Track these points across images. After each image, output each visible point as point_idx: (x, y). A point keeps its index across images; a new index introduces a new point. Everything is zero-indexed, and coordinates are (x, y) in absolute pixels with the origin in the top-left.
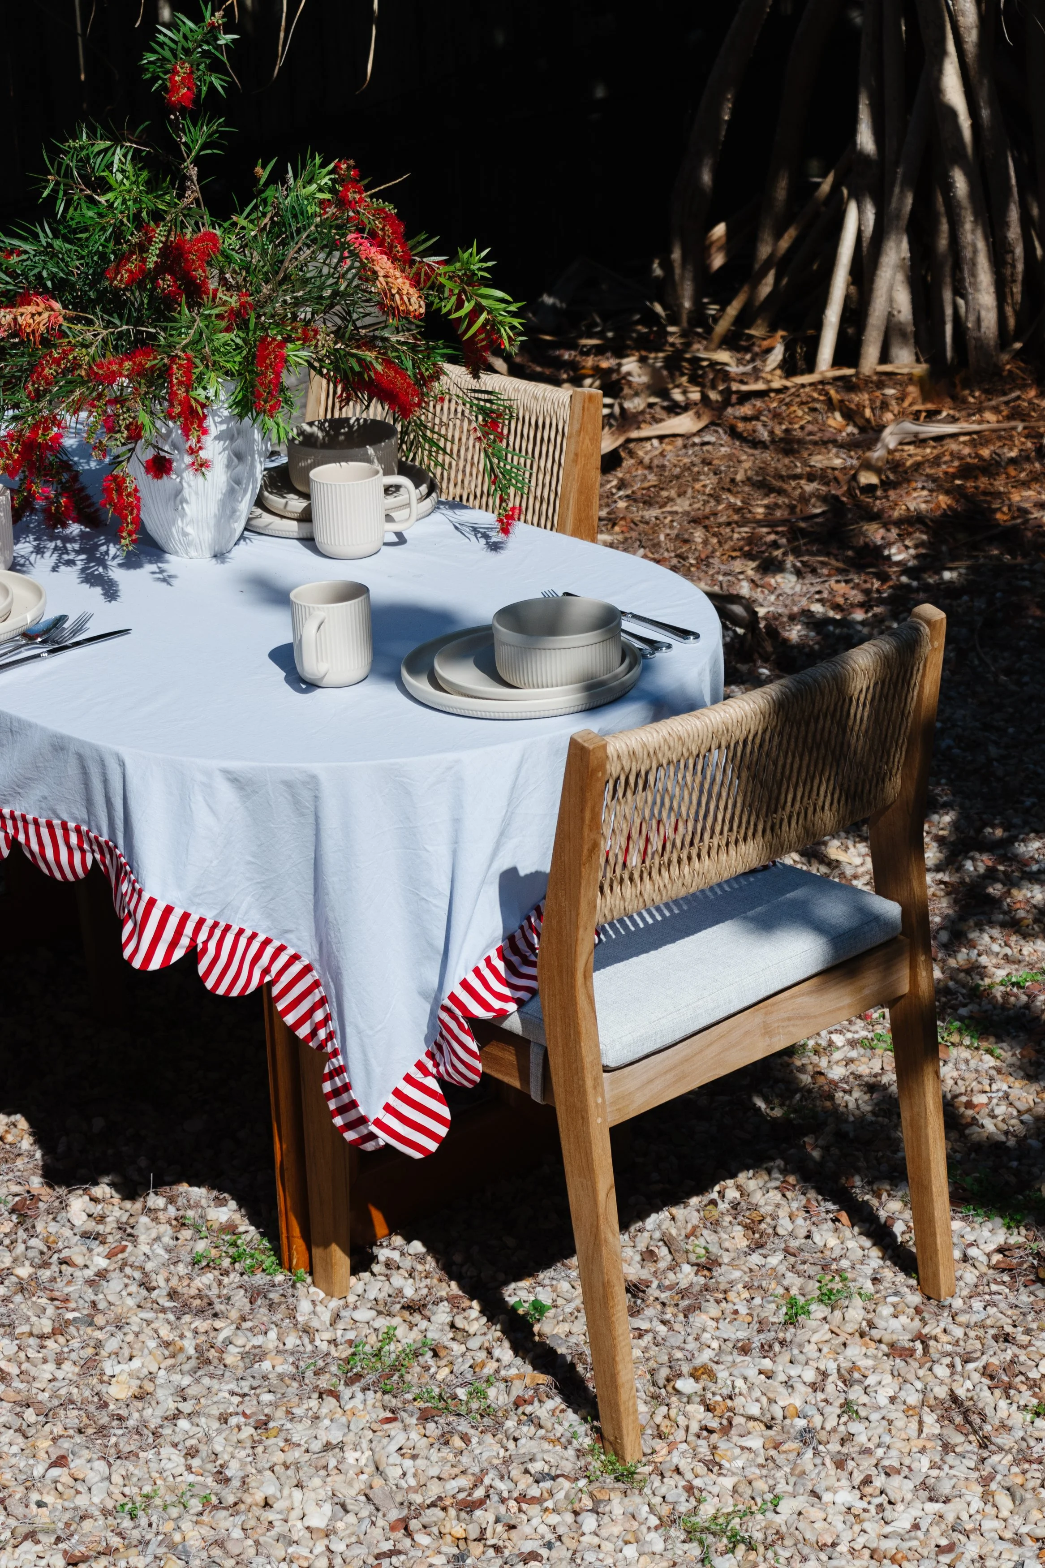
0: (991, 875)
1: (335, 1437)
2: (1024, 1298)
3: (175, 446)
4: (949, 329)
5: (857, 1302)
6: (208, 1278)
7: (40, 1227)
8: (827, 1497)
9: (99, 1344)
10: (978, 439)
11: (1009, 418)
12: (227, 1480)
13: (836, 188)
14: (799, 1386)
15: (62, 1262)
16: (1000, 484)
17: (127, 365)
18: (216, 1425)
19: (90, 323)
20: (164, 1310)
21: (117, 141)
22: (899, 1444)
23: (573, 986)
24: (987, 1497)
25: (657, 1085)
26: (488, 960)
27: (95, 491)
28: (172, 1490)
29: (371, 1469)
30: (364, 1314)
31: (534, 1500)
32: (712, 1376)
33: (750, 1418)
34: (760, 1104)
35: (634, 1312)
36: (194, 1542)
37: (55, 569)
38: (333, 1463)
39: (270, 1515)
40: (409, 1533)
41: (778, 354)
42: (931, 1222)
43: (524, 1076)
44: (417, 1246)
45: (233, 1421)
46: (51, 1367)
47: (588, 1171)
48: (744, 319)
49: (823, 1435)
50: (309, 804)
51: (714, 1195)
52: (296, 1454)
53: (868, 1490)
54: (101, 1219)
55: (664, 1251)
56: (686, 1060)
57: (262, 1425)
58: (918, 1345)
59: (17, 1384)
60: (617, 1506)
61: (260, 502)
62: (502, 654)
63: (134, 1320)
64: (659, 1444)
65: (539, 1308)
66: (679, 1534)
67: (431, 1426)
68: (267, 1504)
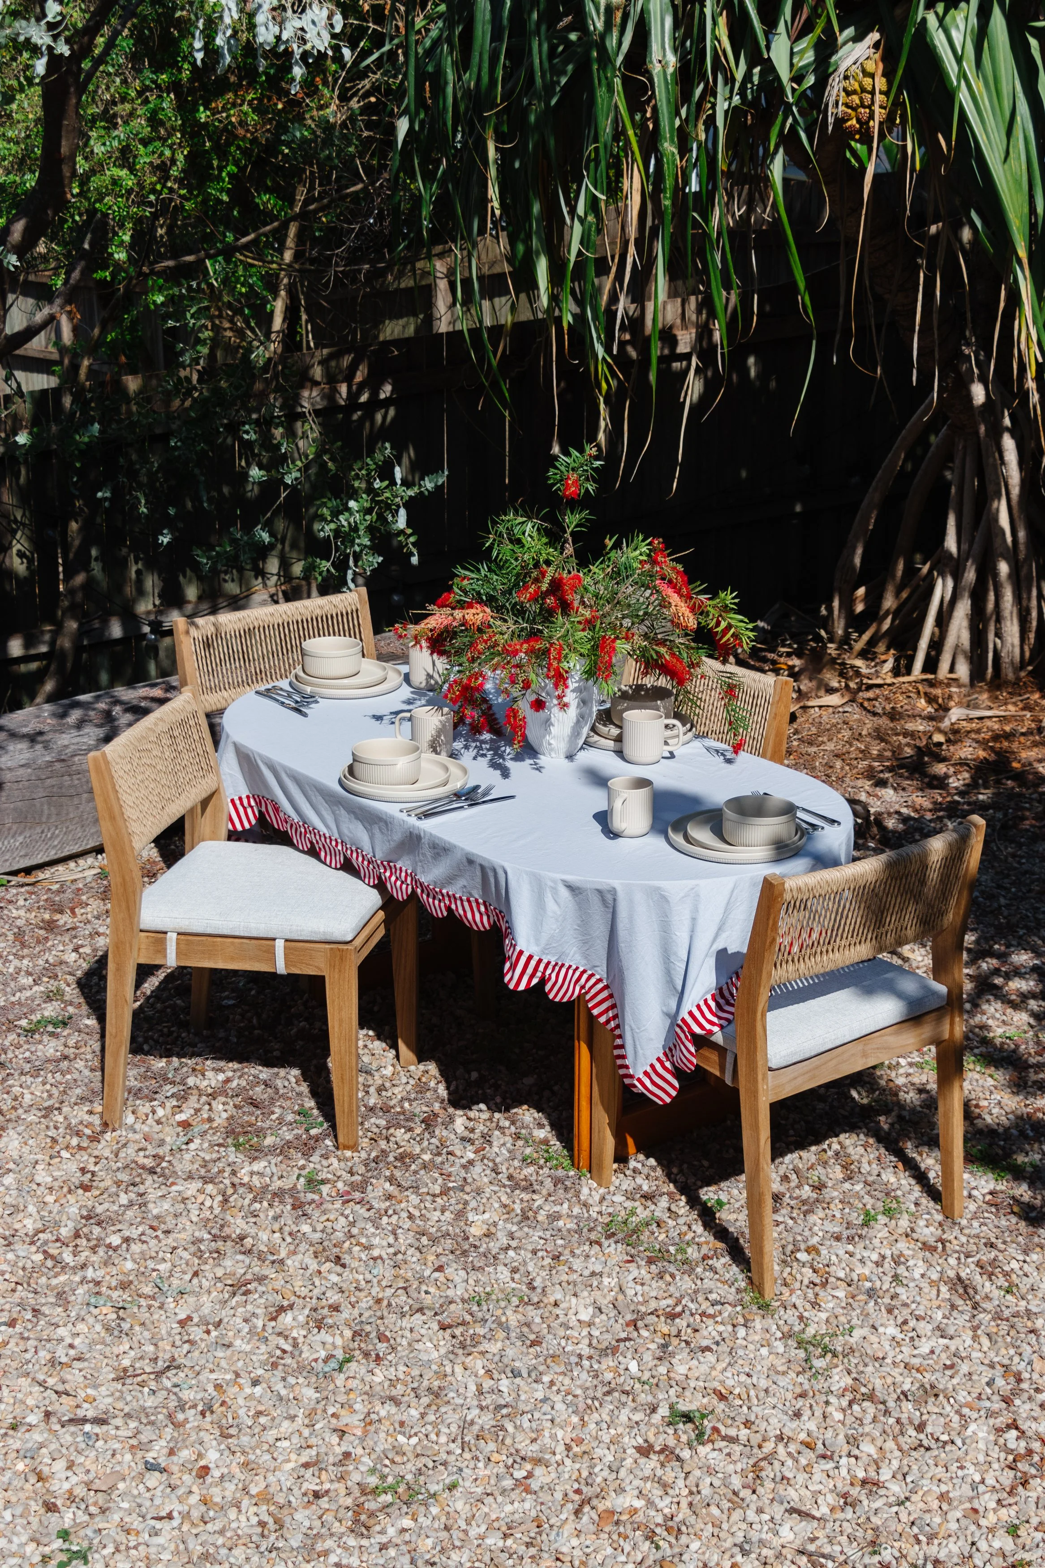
0: (996, 972)
1: (598, 1268)
2: (1004, 1223)
3: (548, 694)
4: (990, 655)
5: (906, 1216)
6: (531, 1169)
7: (437, 1132)
8: (881, 1330)
9: (466, 1203)
10: (1003, 719)
11: (1023, 709)
12: (534, 1288)
13: (930, 571)
14: (869, 1263)
15: (449, 1153)
16: (1015, 747)
17: (525, 646)
18: (530, 1255)
19: (505, 621)
20: (504, 1186)
21: (530, 518)
22: (925, 1302)
23: (755, 1020)
24: (975, 1338)
25: (799, 1081)
26: (706, 1001)
27: (501, 716)
28: (502, 1291)
29: (617, 1289)
30: (618, 1198)
31: (710, 1316)
32: (818, 1253)
33: (839, 1279)
34: (854, 1094)
35: (775, 1211)
36: (513, 1323)
37: (475, 758)
38: (595, 1284)
39: (558, 1311)
40: (636, 1329)
41: (889, 665)
42: (952, 1173)
43: (722, 1069)
44: (652, 1161)
45: (540, 1254)
46: (438, 1213)
47: (756, 1128)
48: (872, 642)
49: (881, 1293)
50: (611, 902)
51: (825, 1147)
52: (575, 1276)
53: (905, 1328)
54: (472, 1130)
55: (794, 1176)
56: (817, 1067)
57: (556, 1258)
58: (940, 1245)
59: (418, 1221)
60: (758, 1324)
61: (593, 729)
62: (727, 826)
63: (487, 1190)
64: (785, 1290)
65: (720, 1203)
66: (792, 1343)
67: (653, 1267)
68: (556, 1304)
